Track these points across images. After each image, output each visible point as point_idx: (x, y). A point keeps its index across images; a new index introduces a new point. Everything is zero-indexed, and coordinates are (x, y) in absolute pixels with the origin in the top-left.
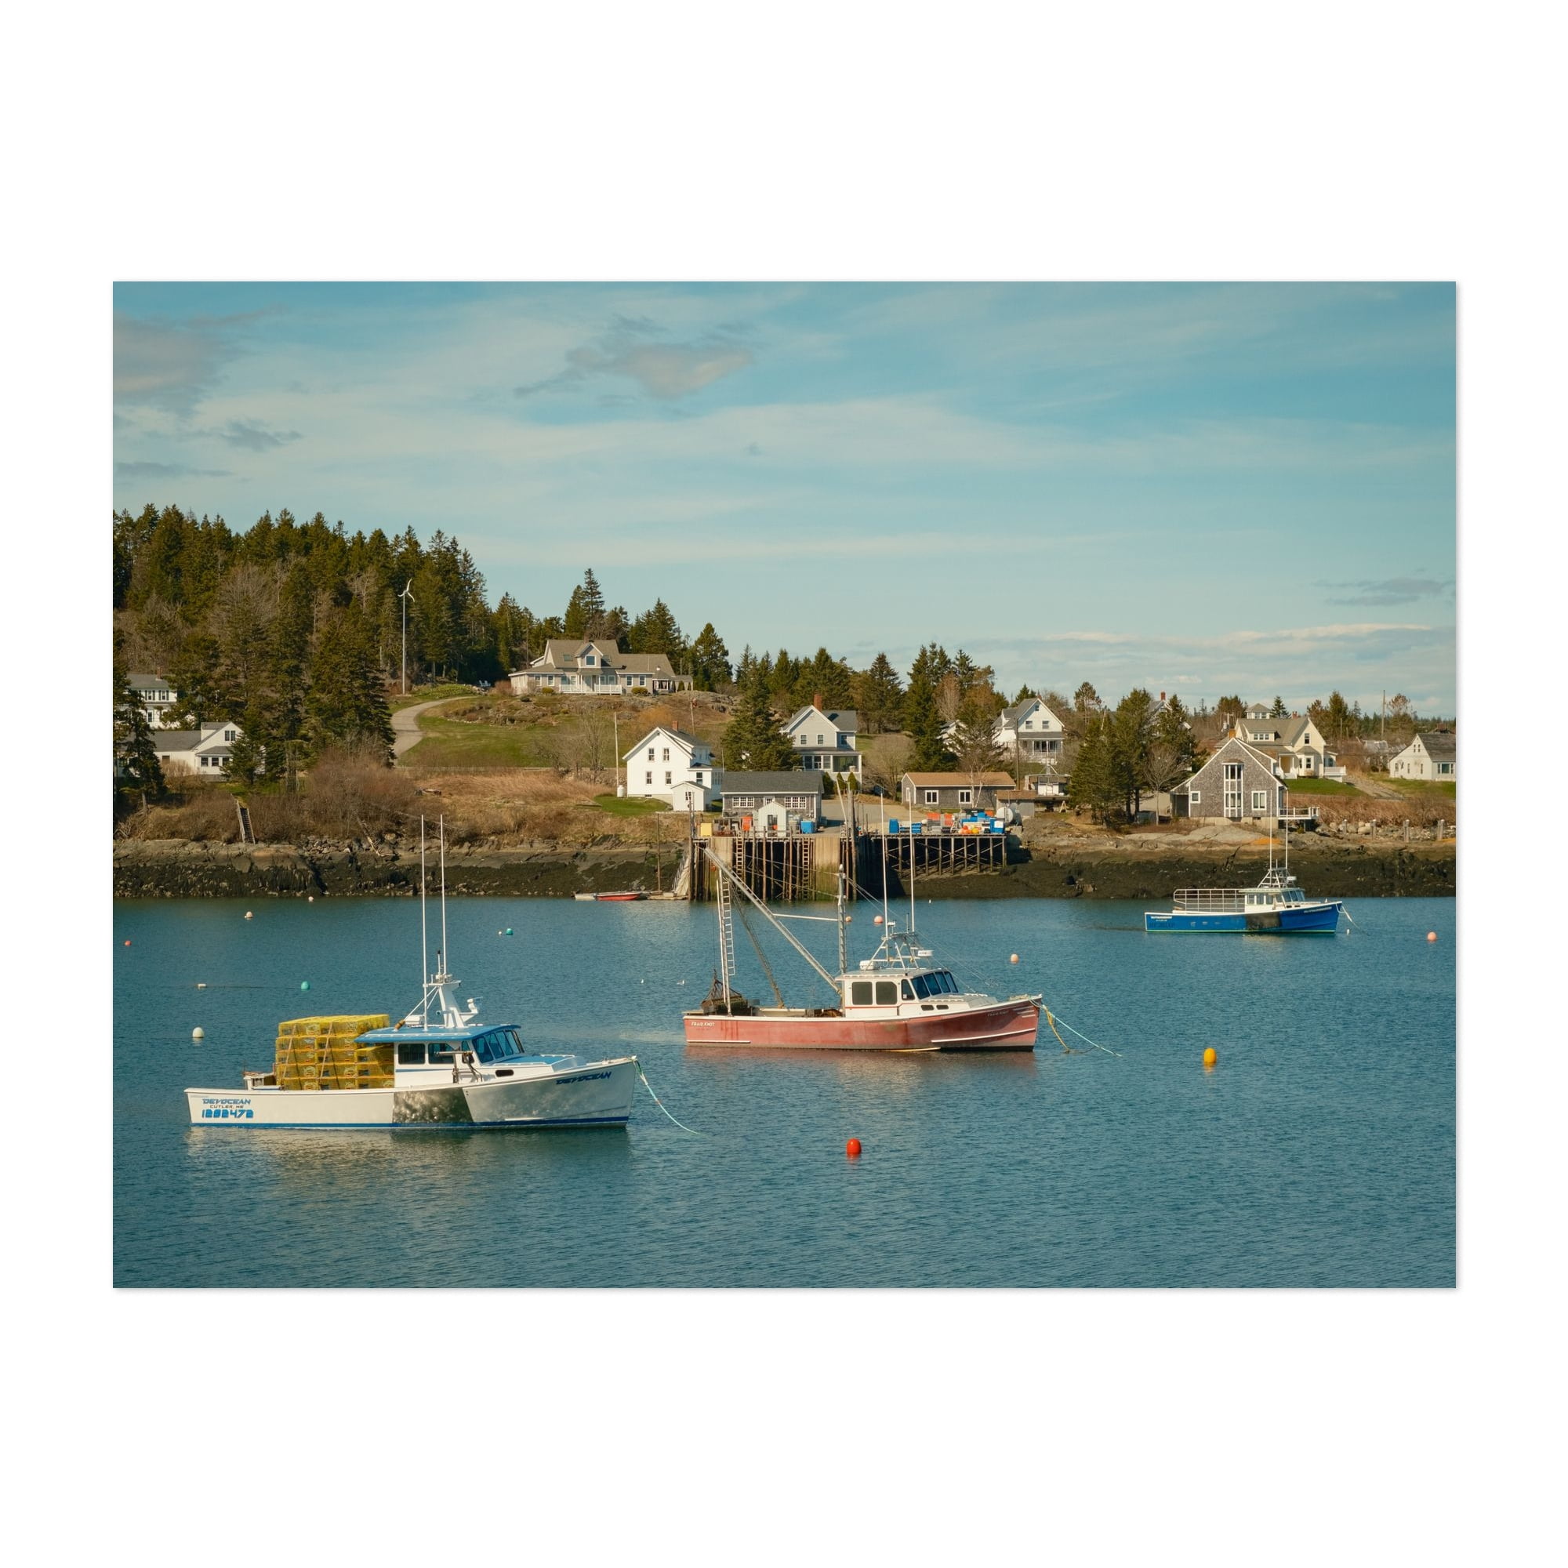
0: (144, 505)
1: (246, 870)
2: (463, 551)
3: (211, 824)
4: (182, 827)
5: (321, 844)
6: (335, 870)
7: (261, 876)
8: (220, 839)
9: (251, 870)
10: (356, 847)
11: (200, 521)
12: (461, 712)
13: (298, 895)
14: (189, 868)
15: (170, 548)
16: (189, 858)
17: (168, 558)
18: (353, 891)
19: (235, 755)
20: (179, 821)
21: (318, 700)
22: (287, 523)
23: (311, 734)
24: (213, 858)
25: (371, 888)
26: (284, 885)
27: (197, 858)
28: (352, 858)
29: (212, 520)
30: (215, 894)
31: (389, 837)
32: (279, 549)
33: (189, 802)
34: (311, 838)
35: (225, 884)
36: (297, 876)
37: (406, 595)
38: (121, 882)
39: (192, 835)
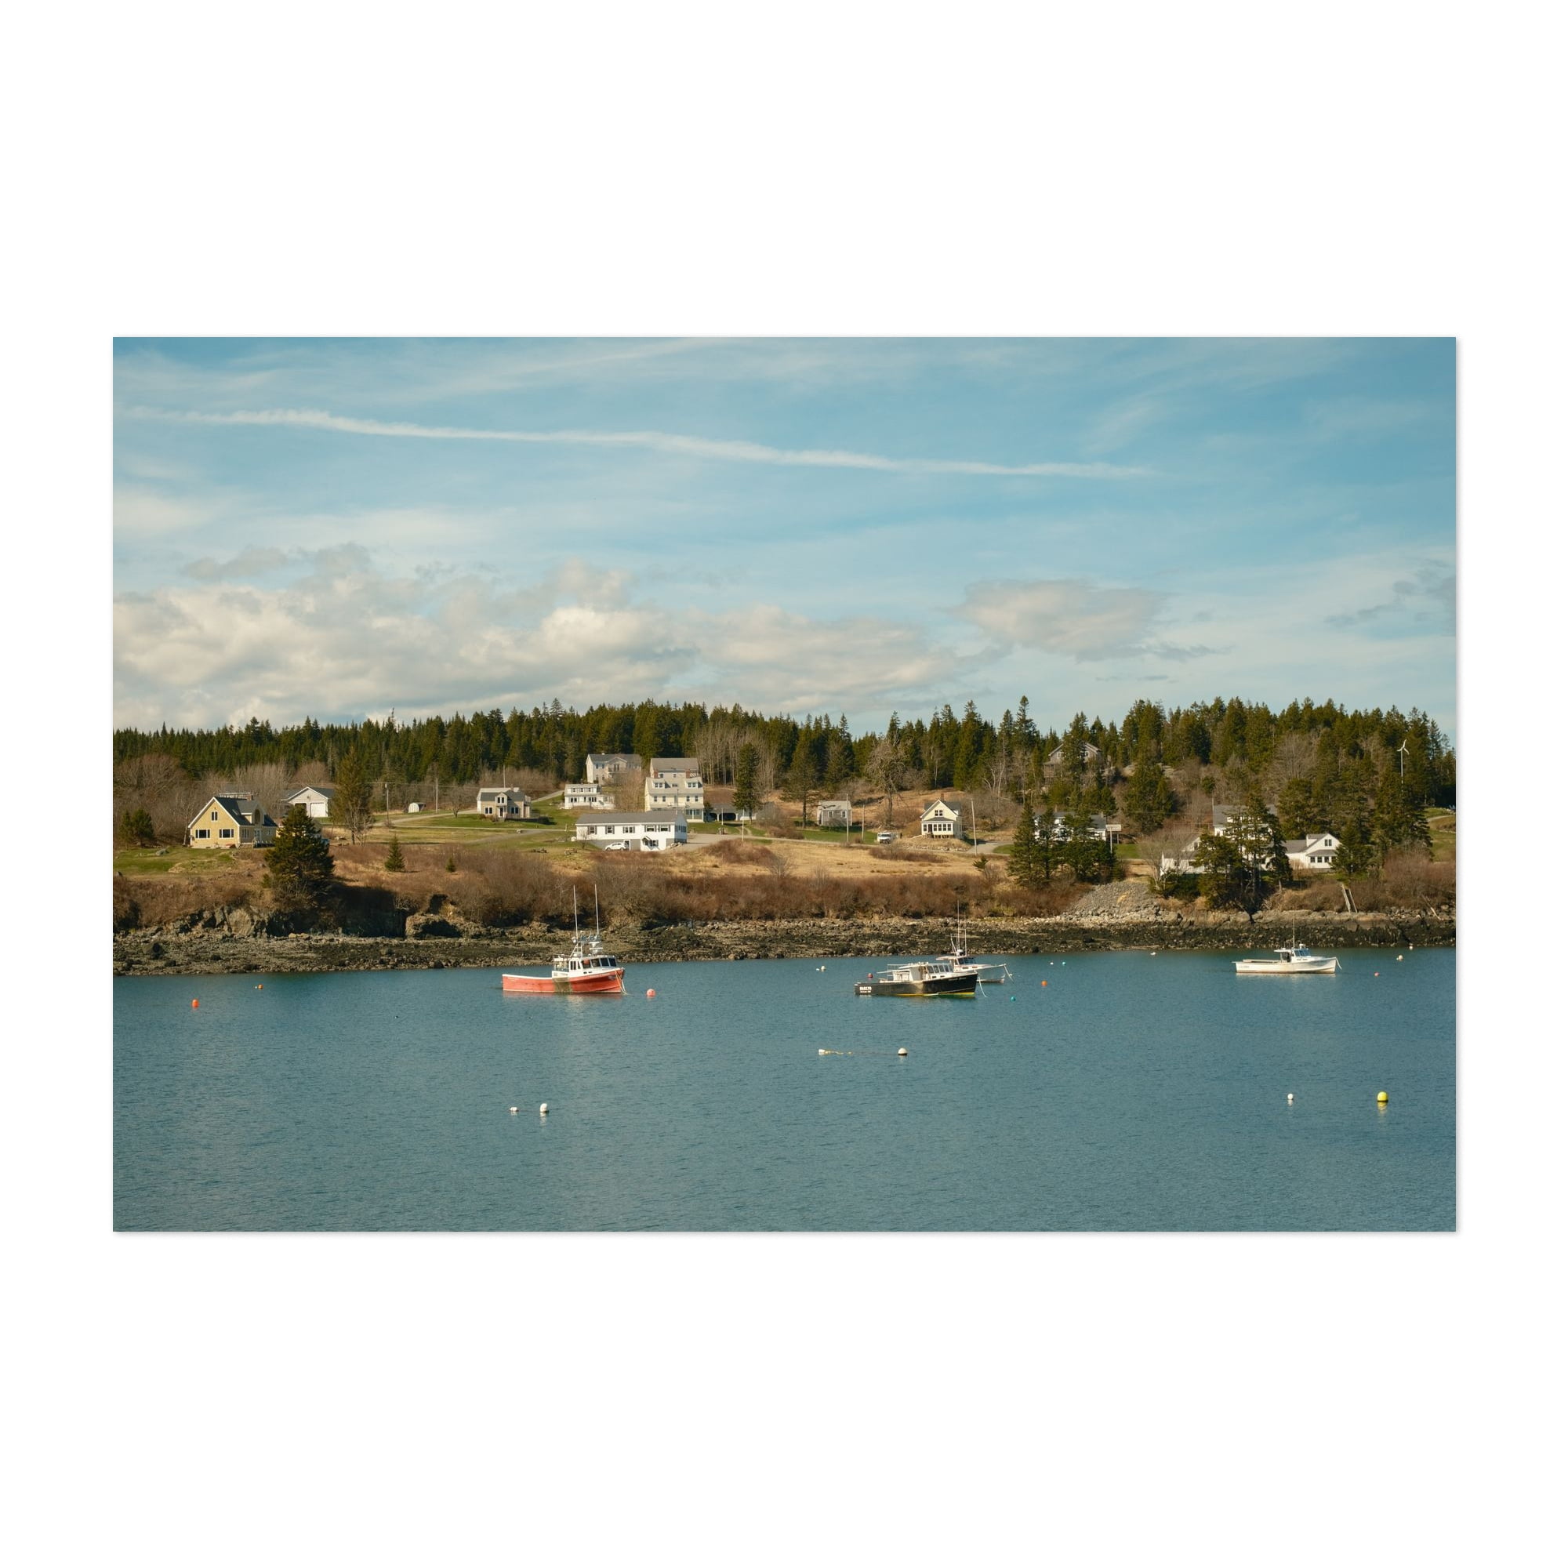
0: (1214, 698)
1: (1354, 929)
2: (1431, 721)
3: (1326, 900)
4: (1307, 902)
5: (1400, 912)
6: (1413, 930)
7: (1365, 933)
8: (1333, 909)
9: (1357, 930)
10: (1424, 914)
11: (1254, 706)
12: (1448, 826)
13: (1392, 945)
14: (1315, 929)
15: (1237, 724)
16: (1314, 922)
17: (1235, 731)
18: (1428, 943)
19: (1339, 855)
20: (1305, 898)
21: (1382, 819)
22: (1308, 707)
23: (1378, 841)
24: (1330, 922)
25: (1440, 941)
26: (1382, 939)
27: (1320, 922)
28: (1423, 921)
29: (1260, 705)
30: (1336, 945)
31: (1444, 908)
32: (1311, 723)
33: (1310, 886)
34: (1393, 908)
35: (1341, 939)
36: (1390, 933)
37: (1403, 750)
38: (1272, 938)
39: (1315, 907)
